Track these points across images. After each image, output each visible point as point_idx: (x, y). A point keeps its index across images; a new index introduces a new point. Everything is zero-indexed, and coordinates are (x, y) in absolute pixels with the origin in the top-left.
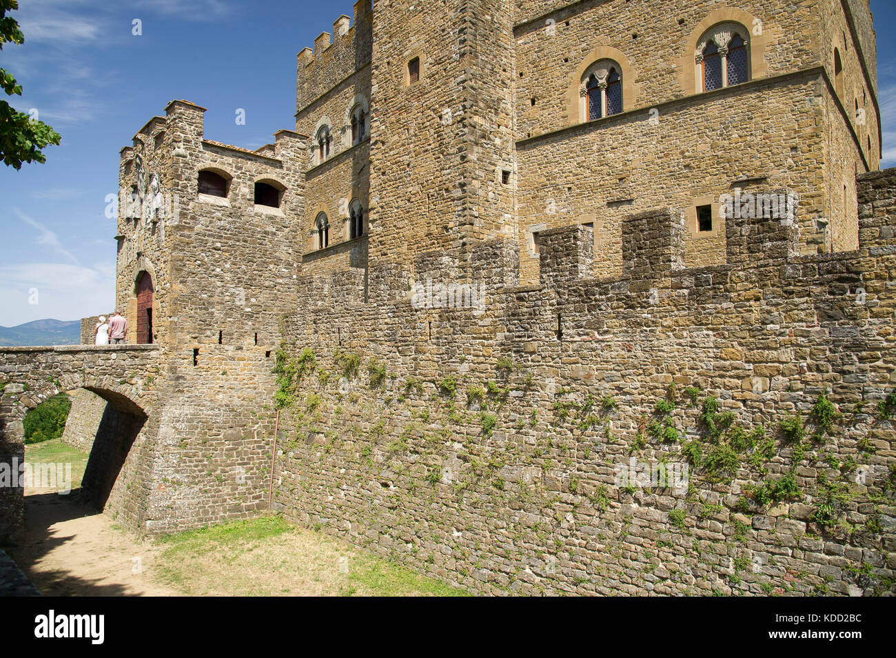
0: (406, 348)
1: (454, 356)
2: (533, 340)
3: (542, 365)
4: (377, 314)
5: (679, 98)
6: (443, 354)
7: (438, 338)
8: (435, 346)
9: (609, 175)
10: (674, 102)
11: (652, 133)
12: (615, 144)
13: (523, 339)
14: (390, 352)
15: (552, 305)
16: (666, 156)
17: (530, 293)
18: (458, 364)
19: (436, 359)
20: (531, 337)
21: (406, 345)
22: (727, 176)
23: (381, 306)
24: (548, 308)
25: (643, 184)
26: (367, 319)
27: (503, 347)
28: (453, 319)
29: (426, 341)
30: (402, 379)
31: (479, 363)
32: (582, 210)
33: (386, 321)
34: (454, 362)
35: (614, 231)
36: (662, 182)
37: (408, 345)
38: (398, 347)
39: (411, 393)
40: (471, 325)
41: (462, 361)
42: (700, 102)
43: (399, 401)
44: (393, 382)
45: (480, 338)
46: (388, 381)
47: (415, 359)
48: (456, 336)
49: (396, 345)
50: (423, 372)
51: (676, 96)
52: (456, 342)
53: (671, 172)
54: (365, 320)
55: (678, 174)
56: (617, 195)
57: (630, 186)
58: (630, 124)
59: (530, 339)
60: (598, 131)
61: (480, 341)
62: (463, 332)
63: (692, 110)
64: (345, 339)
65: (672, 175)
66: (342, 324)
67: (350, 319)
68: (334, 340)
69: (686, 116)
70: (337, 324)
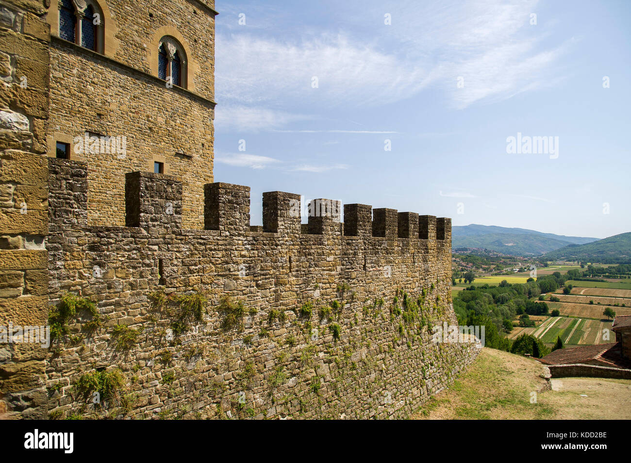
0: (267, 281)
1: (309, 285)
2: (355, 271)
3: (357, 286)
4: (230, 244)
5: (146, 73)
6: (301, 284)
7: (297, 271)
8: (294, 278)
9: (88, 105)
10: (143, 73)
11: (127, 89)
12: (96, 80)
13: (350, 270)
14: (247, 287)
15: (362, 250)
16: (137, 113)
17: (353, 241)
18: (312, 291)
19: (296, 289)
20: (354, 269)
21: (266, 279)
22: (173, 147)
23: (236, 236)
24: (361, 251)
25: (118, 127)
26: (215, 250)
27: (340, 276)
28: (308, 255)
29: (287, 274)
30: (264, 313)
31: (326, 289)
32: (58, 127)
33: (243, 253)
34: (310, 290)
35: (91, 160)
36: (133, 133)
37: (269, 278)
38: (257, 281)
39: (274, 324)
40: (322, 260)
41: (316, 287)
42: (160, 85)
43: (261, 336)
44: (253, 318)
45: (328, 270)
46: (247, 318)
47: (275, 292)
48: (311, 269)
49: (256, 278)
50: (285, 302)
51: (145, 70)
52: (311, 274)
53: (139, 128)
54: (211, 250)
55: (145, 132)
56: (95, 127)
57: (108, 125)
58: (110, 70)
59: (353, 270)
60: (79, 58)
61: (327, 272)
62: (316, 266)
63: (156, 88)
64: (174, 275)
65: (140, 130)
66: (169, 254)
67: (184, 248)
68: (150, 277)
69: (151, 90)
70: (155, 253)
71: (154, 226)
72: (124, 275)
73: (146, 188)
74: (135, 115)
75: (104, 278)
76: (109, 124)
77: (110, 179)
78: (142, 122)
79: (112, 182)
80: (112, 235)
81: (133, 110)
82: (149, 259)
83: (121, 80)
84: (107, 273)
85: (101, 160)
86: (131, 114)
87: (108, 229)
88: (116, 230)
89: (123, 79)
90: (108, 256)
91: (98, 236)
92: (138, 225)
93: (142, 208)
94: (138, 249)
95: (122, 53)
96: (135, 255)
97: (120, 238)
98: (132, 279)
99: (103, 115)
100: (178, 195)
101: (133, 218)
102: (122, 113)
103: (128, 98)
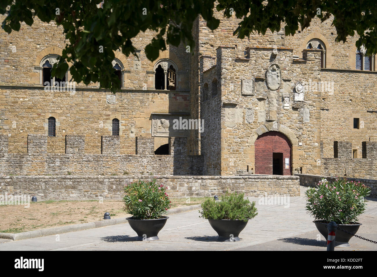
4: (371, 163)
10: (347, 70)
11: (338, 81)
22: (365, 108)
25: (333, 103)
26: (365, 165)
36: (341, 104)
42: (357, 74)
51: (348, 68)
54: (363, 165)
55: (348, 102)
58: (329, 74)
63: (354, 76)
64: (349, 173)
65: (345, 102)
66: (348, 166)
67: (353, 165)
68: (341, 173)
69: (351, 78)
70: (343, 166)
71: (342, 157)
72: (333, 172)
73: (340, 146)
74: (342, 94)
75: (328, 173)
76: (328, 102)
77: (329, 131)
78: (346, 97)
79: (330, 133)
80: (330, 160)
81: (341, 92)
82: (341, 168)
83: (335, 78)
84: (329, 171)
85: (325, 122)
86: (340, 94)
87: (329, 159)
88: (331, 159)
89: (335, 77)
90: (329, 166)
91: (326, 160)
92: (337, 157)
93: (338, 152)
94: (338, 165)
95: (335, 63)
96: (336, 166)
97: (332, 161)
98: (336, 173)
99: (325, 99)
100: (350, 147)
101: (336, 155)
102: (335, 95)
103: (338, 86)
